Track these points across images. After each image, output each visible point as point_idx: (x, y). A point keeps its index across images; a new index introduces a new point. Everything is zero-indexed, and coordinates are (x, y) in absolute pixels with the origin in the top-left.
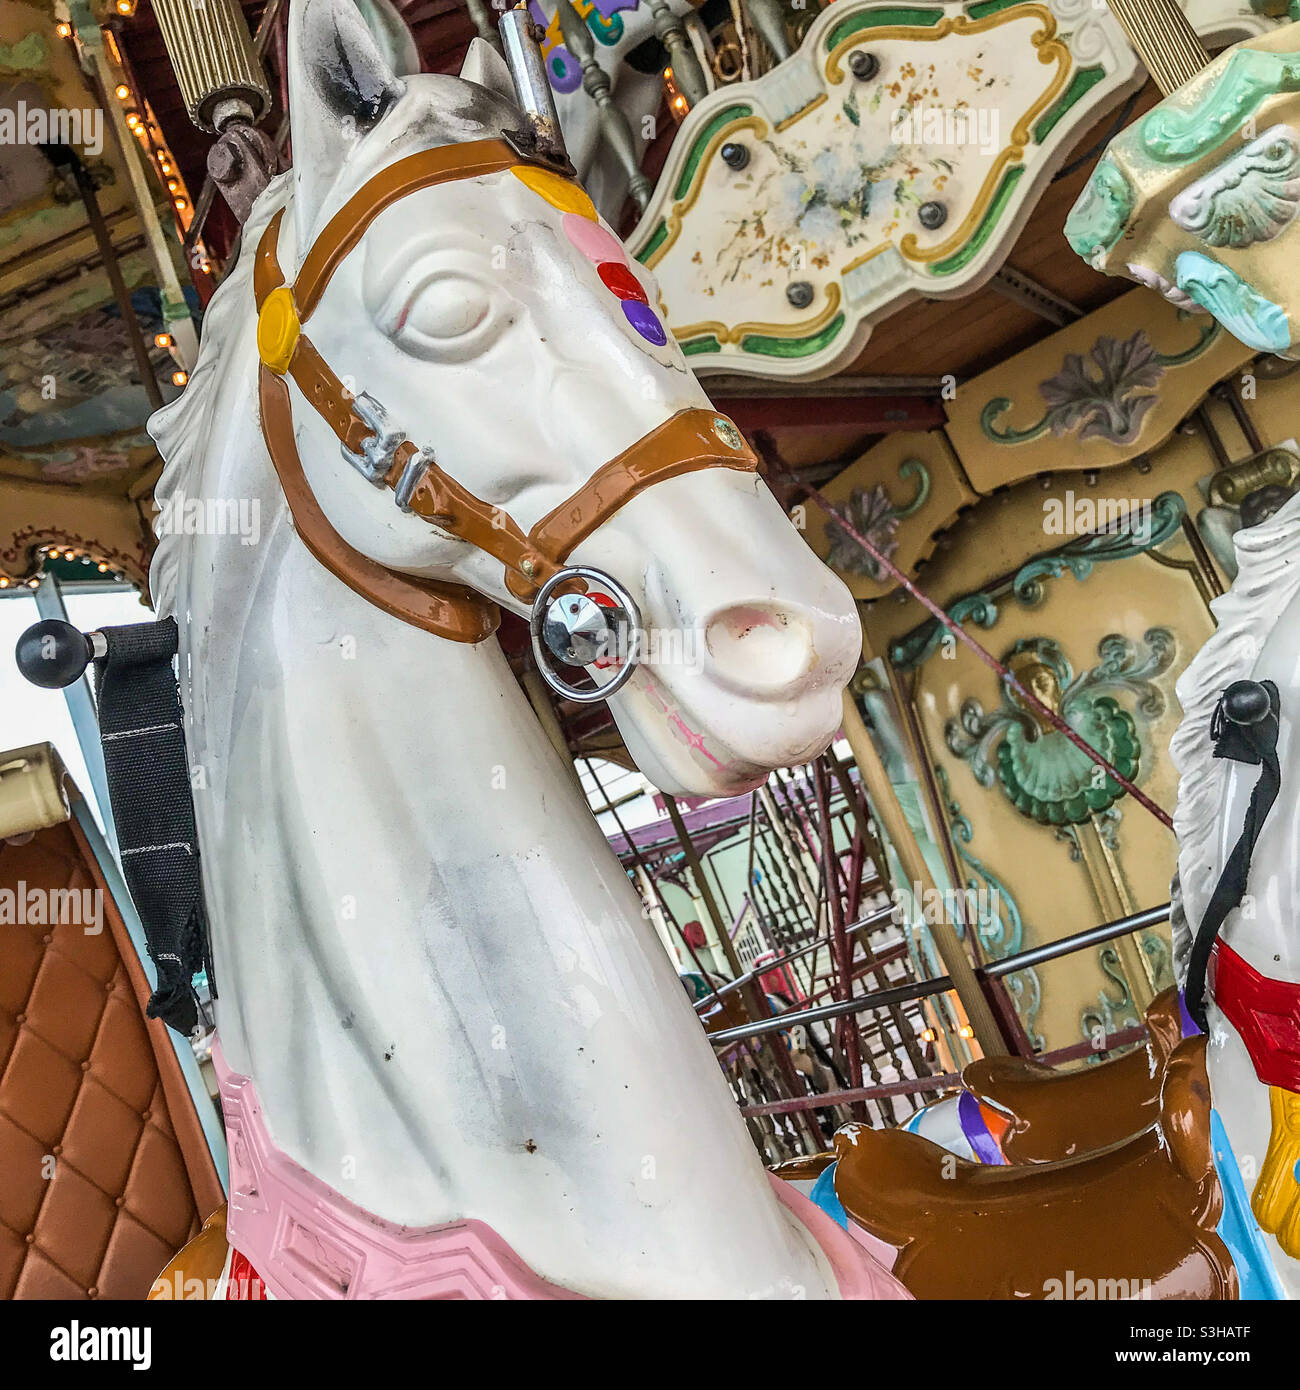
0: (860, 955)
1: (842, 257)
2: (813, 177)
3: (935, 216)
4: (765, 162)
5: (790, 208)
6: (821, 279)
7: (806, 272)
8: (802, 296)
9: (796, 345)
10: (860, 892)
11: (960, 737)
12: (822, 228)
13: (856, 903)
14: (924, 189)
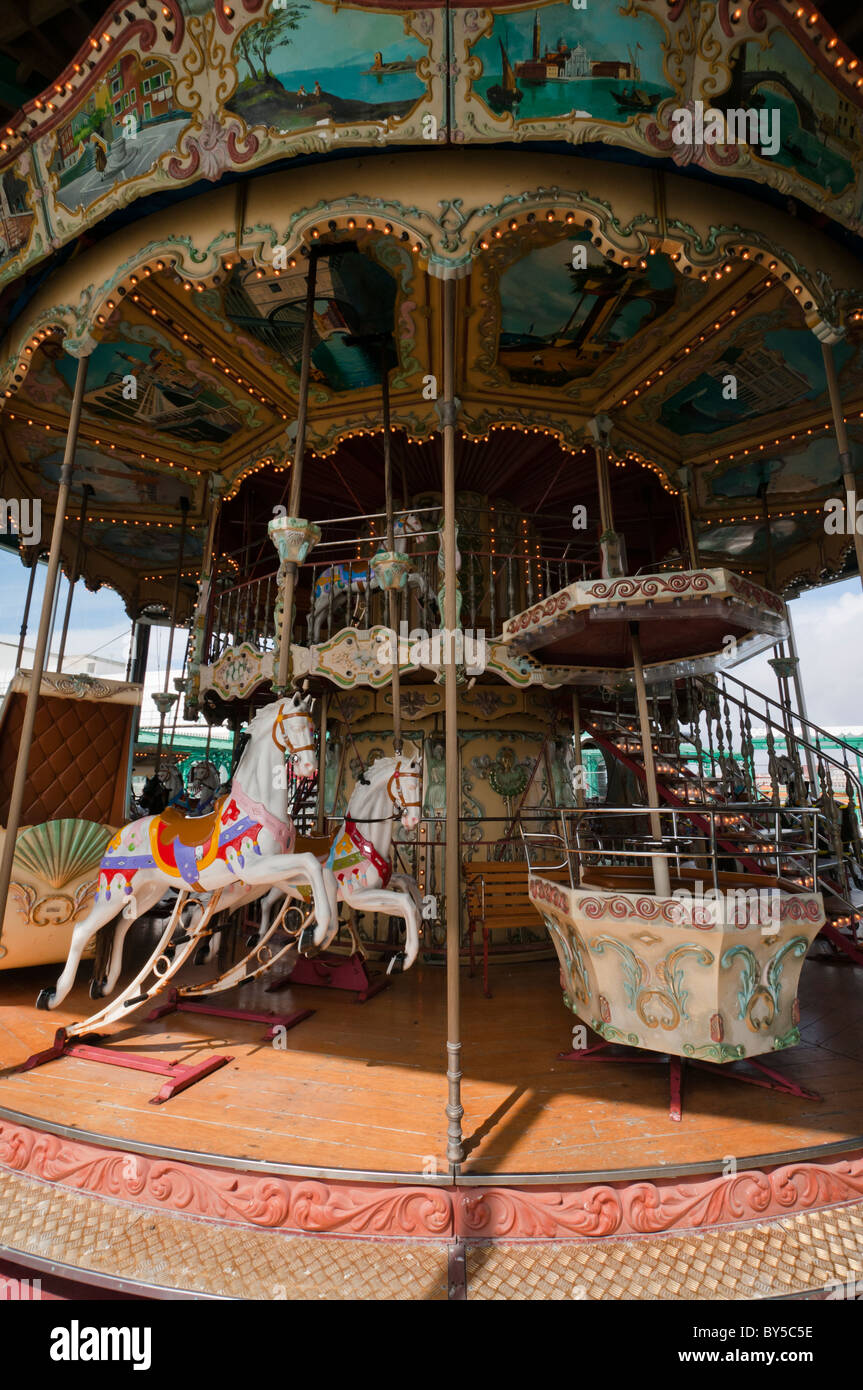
0: (300, 813)
1: (359, 671)
2: (361, 653)
3: (378, 673)
4: (354, 645)
5: (355, 656)
6: (354, 672)
7: (352, 670)
8: (348, 673)
9: (344, 683)
10: (310, 793)
11: (353, 765)
12: (358, 663)
13: (307, 796)
14: (377, 667)
